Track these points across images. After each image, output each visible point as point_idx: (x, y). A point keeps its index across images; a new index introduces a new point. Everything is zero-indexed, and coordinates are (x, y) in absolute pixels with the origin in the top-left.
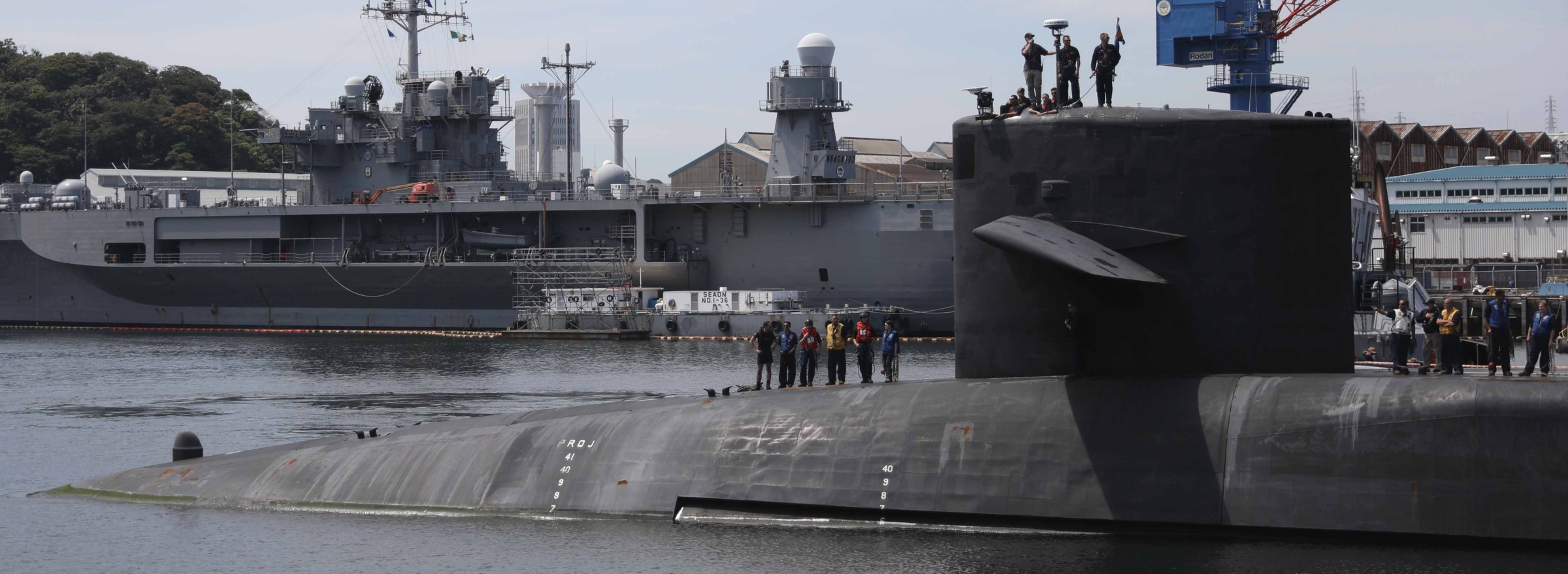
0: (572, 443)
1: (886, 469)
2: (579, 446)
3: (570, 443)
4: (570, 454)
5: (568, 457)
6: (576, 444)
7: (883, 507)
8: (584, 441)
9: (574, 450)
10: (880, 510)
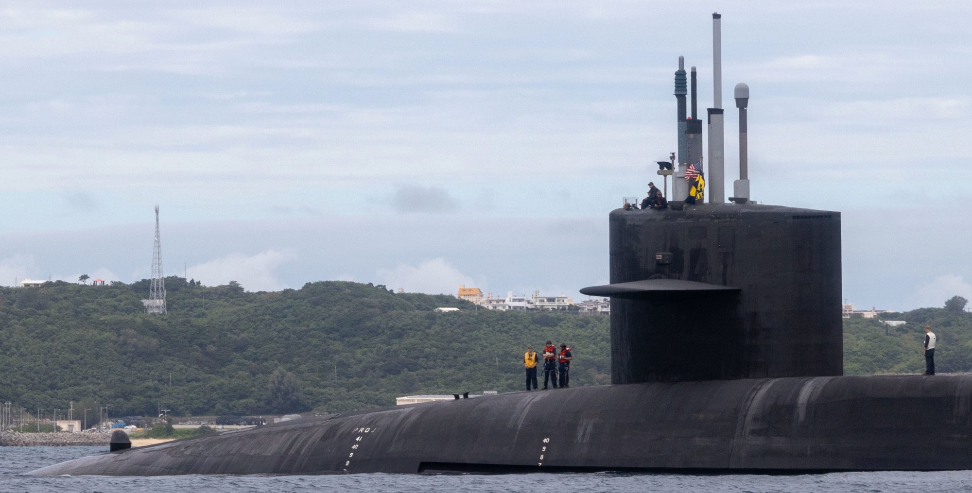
0: (362, 430)
1: (545, 441)
2: (366, 432)
3: (361, 430)
4: (359, 437)
5: (357, 439)
6: (364, 431)
7: (540, 464)
8: (369, 429)
9: (363, 434)
10: (538, 466)
